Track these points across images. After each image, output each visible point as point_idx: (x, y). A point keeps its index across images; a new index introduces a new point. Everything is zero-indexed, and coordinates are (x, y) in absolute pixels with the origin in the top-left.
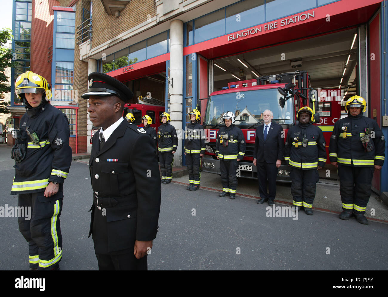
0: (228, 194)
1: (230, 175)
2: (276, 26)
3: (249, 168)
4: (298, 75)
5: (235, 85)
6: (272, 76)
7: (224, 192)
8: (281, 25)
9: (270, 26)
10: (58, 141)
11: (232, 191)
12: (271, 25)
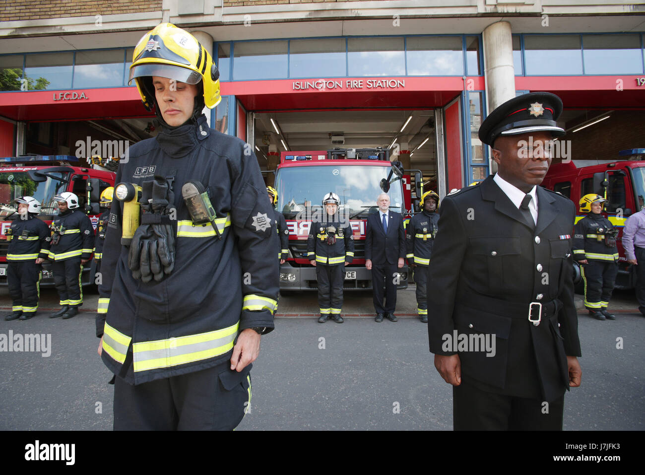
0: (331, 317)
1: (335, 287)
2: (361, 85)
3: (352, 275)
4: (381, 152)
5: (293, 157)
6: (352, 150)
7: (322, 315)
8: (368, 86)
9: (354, 84)
10: (260, 221)
11: (336, 311)
12: (355, 82)
